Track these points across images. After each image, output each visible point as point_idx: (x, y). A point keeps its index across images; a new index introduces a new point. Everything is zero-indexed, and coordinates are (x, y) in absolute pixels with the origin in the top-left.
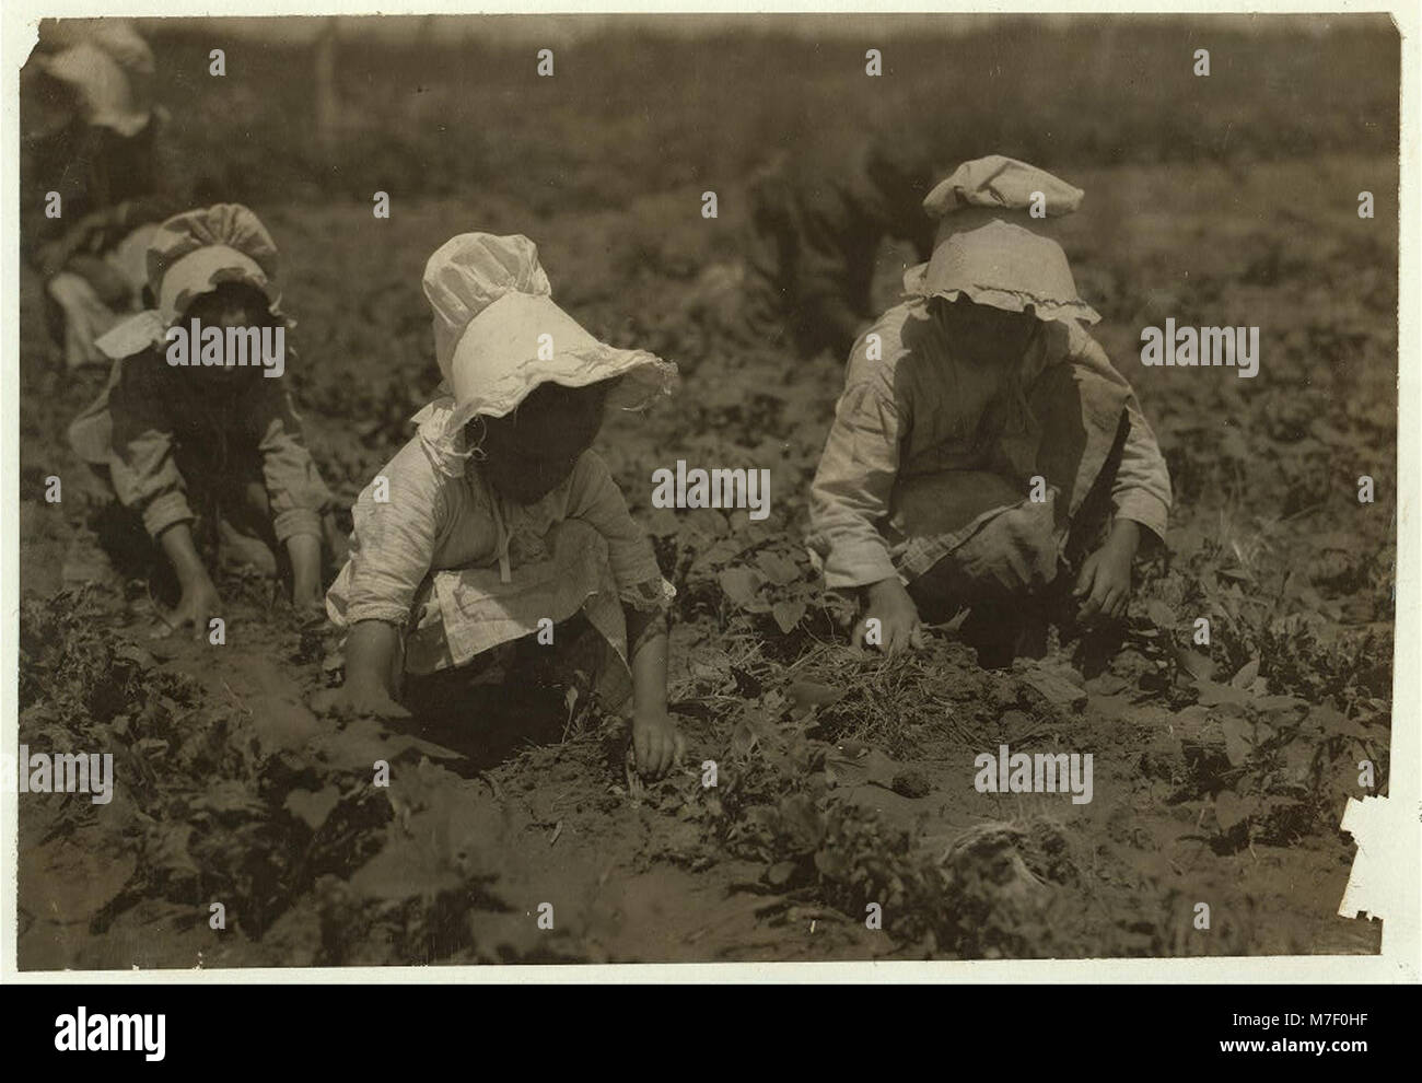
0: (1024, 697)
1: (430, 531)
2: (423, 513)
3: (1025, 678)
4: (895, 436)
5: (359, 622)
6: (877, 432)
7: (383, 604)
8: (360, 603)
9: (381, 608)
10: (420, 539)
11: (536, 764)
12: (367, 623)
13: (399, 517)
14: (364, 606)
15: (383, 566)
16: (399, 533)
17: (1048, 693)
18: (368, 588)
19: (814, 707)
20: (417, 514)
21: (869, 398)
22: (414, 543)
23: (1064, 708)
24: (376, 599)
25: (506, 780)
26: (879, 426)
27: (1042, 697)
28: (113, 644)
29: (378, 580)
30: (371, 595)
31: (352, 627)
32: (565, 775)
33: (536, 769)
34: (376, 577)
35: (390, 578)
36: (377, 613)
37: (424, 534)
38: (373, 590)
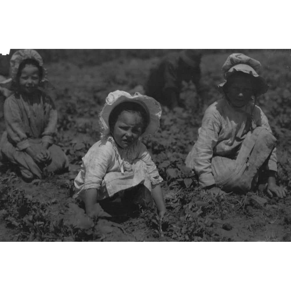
0: (252, 202)
1: (106, 165)
2: (105, 161)
3: (252, 197)
4: (217, 132)
5: (89, 189)
6: (212, 130)
7: (95, 184)
8: (89, 184)
9: (94, 185)
10: (104, 167)
11: (134, 224)
12: (90, 189)
13: (99, 162)
14: (90, 185)
15: (95, 174)
16: (99, 166)
17: (258, 201)
18: (91, 180)
19: (201, 207)
20: (104, 161)
21: (210, 121)
22: (103, 168)
23: (263, 205)
24: (93, 183)
25: (126, 228)
26: (213, 129)
27: (256, 202)
28: (24, 194)
29: (93, 178)
30: (91, 182)
31: (87, 190)
32: (142, 227)
33: (134, 226)
34: (93, 177)
35: (97, 178)
36: (93, 187)
37: (105, 166)
38: (93, 180)
